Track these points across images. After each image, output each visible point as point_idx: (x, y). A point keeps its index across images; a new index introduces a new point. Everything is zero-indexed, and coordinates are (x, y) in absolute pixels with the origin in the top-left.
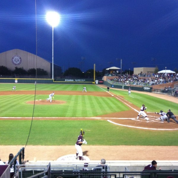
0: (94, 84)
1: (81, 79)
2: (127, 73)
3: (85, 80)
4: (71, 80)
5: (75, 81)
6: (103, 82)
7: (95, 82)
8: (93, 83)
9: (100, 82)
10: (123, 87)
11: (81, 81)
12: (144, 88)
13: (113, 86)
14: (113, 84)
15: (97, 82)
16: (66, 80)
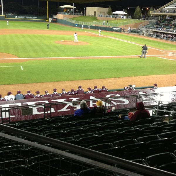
0: (47, 22)
1: (32, 16)
2: (82, 12)
3: (36, 18)
4: (21, 17)
5: (27, 18)
6: (56, 21)
7: (49, 20)
8: (47, 20)
9: (53, 20)
10: (89, 27)
11: (32, 18)
12: (114, 28)
13: (76, 26)
14: (76, 23)
15: (50, 19)
16: (16, 17)
